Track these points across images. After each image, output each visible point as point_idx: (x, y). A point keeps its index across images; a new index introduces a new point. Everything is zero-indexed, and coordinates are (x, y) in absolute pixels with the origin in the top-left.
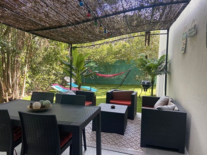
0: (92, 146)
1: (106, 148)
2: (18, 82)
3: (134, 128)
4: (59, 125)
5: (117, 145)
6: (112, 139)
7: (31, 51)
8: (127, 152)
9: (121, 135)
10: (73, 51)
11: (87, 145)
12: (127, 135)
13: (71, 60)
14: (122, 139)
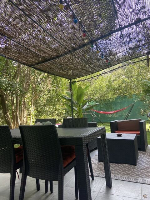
1: (117, 178)
3: (147, 159)
5: (129, 175)
6: (123, 169)
8: (143, 182)
9: (132, 166)
10: (73, 86)
12: (141, 165)
13: (71, 95)
14: (135, 169)
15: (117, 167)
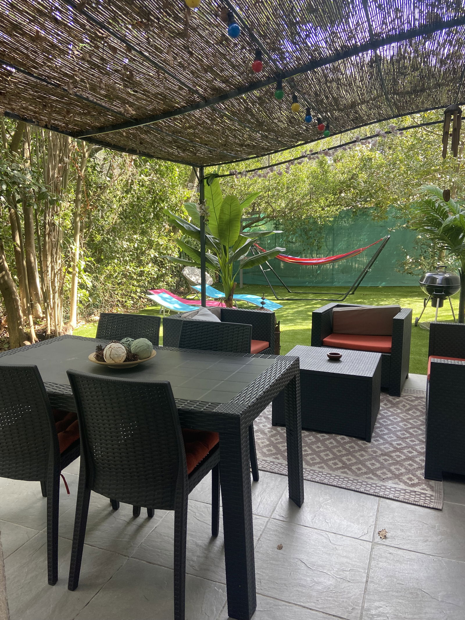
0: (276, 470)
1: (317, 479)
2: (57, 285)
3: (401, 421)
4: (179, 410)
5: (350, 469)
6: (335, 450)
7: (88, 195)
8: (381, 494)
9: (360, 442)
10: (207, 188)
11: (260, 467)
12: (382, 441)
13: (202, 218)
14: (366, 451)
15: (319, 444)
